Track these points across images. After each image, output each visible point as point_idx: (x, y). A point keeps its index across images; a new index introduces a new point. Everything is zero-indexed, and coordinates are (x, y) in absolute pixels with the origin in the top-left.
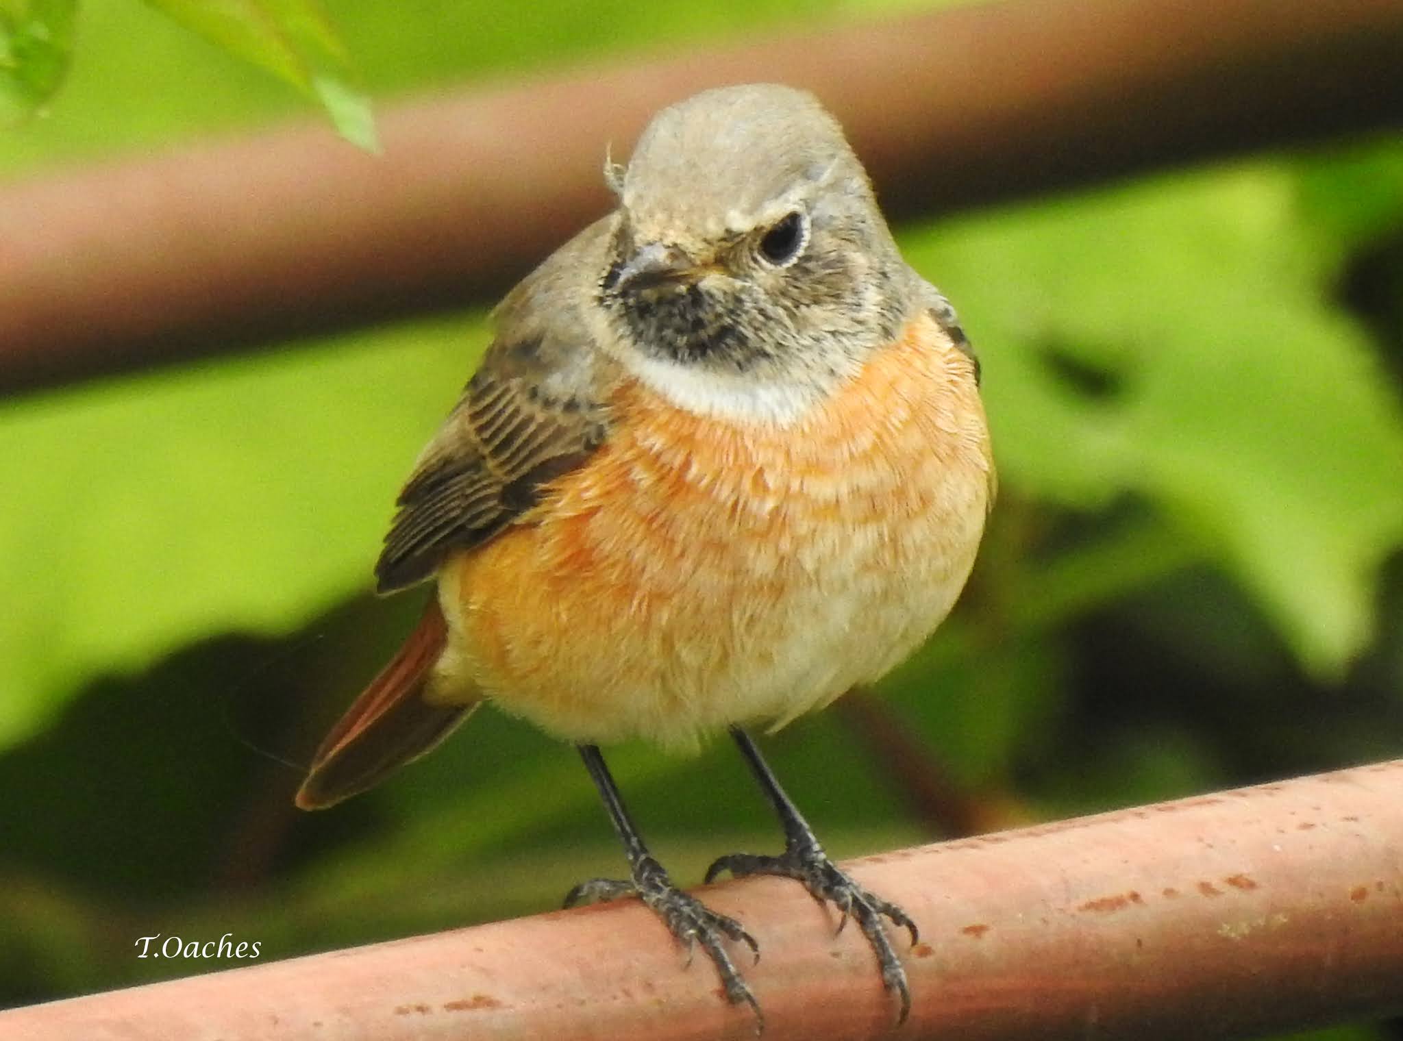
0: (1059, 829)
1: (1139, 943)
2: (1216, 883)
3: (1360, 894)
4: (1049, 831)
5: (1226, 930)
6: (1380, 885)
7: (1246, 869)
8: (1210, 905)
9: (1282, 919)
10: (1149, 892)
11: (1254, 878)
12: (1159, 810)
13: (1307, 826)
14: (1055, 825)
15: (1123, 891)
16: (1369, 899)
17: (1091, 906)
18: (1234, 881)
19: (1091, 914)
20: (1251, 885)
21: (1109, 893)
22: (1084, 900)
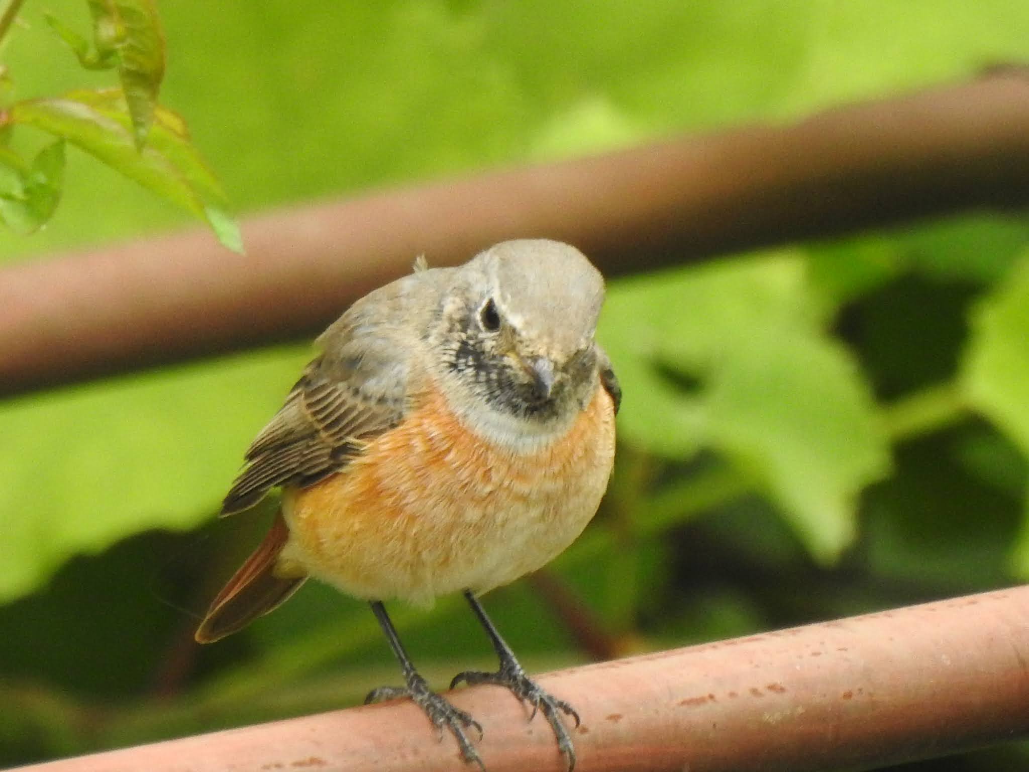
0: (665, 656)
1: (714, 725)
2: (761, 688)
3: (848, 695)
4: (658, 657)
5: (766, 717)
6: (860, 690)
7: (778, 680)
8: (758, 702)
9: (800, 710)
10: (720, 695)
11: (783, 685)
12: (727, 644)
13: (816, 654)
14: (664, 653)
15: (706, 694)
16: (854, 698)
17: (683, 703)
18: (772, 688)
19: (685, 708)
20: (782, 690)
21: (695, 694)
22: (680, 700)
